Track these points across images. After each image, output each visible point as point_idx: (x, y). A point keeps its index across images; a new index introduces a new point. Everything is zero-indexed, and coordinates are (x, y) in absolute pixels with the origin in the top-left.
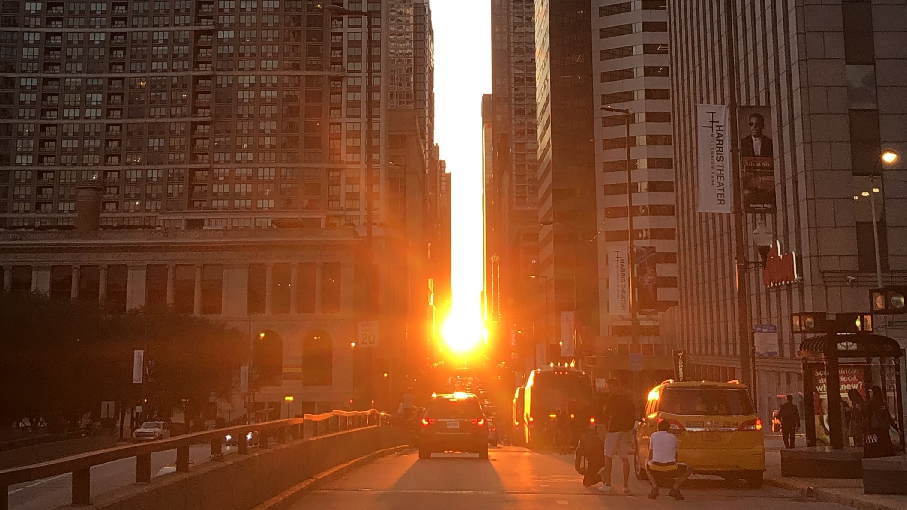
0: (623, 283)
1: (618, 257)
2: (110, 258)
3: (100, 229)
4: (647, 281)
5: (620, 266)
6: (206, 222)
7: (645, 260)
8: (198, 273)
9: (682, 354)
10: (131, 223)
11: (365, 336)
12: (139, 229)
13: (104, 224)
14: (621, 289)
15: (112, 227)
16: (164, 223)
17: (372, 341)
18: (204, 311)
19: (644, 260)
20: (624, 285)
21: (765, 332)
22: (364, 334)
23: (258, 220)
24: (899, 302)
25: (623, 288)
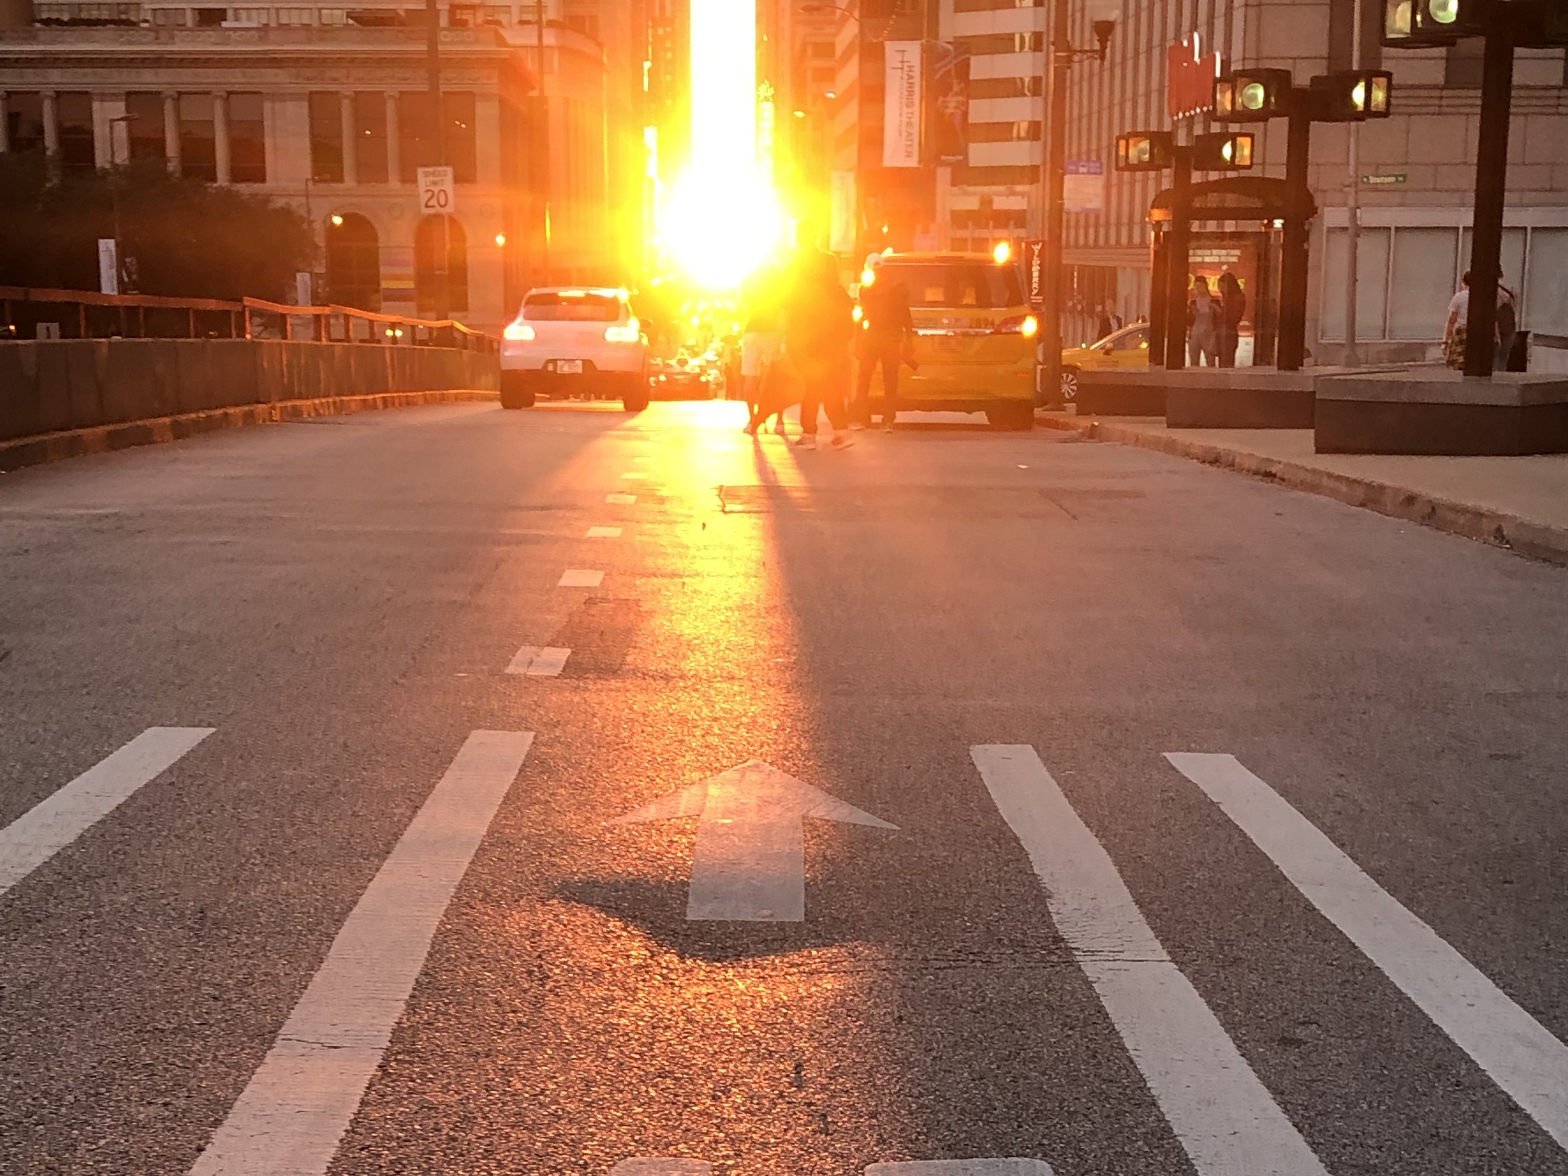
0: (910, 110)
1: (903, 62)
2: (57, 78)
3: (38, 25)
4: (952, 105)
5: (906, 77)
6: (230, 14)
7: (951, 66)
8: (219, 106)
9: (1039, 247)
10: (95, 14)
11: (430, 194)
12: (109, 26)
13: (45, 16)
14: (905, 120)
15: (58, 22)
16: (154, 17)
17: (443, 203)
18: (237, 175)
19: (948, 67)
20: (912, 113)
21: (1083, 173)
22: (428, 191)
23: (324, 12)
24: (1254, 98)
25: (910, 118)
